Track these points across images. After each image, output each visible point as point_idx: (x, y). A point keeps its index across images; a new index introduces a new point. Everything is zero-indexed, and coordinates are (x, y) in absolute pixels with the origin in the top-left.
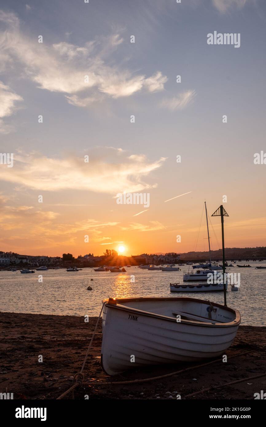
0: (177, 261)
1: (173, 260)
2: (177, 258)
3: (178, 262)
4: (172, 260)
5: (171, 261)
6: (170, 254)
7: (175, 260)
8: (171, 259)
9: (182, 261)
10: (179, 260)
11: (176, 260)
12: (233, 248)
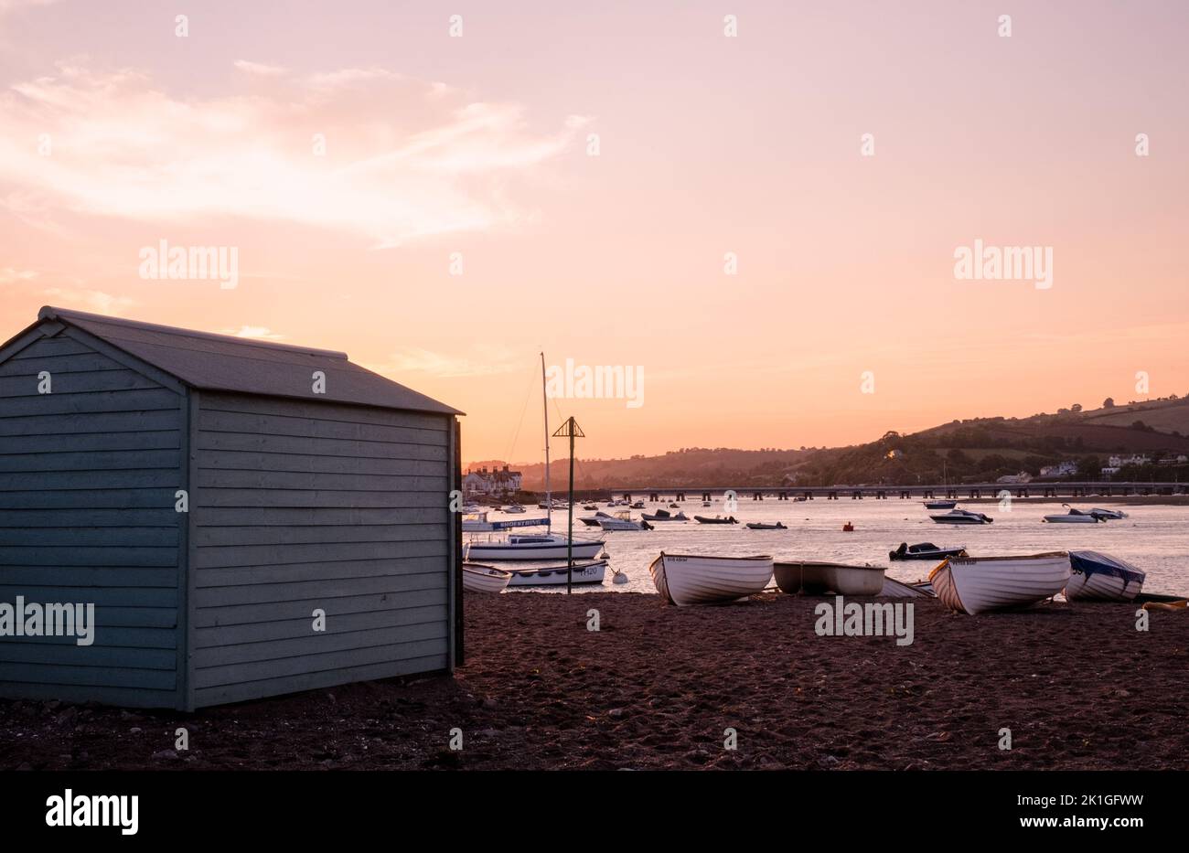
0: (510, 494)
1: (495, 492)
2: (510, 485)
3: (512, 498)
4: (492, 490)
5: (487, 493)
6: (485, 470)
7: (503, 491)
8: (490, 486)
9: (529, 494)
10: (518, 492)
11: (505, 491)
12: (717, 450)
